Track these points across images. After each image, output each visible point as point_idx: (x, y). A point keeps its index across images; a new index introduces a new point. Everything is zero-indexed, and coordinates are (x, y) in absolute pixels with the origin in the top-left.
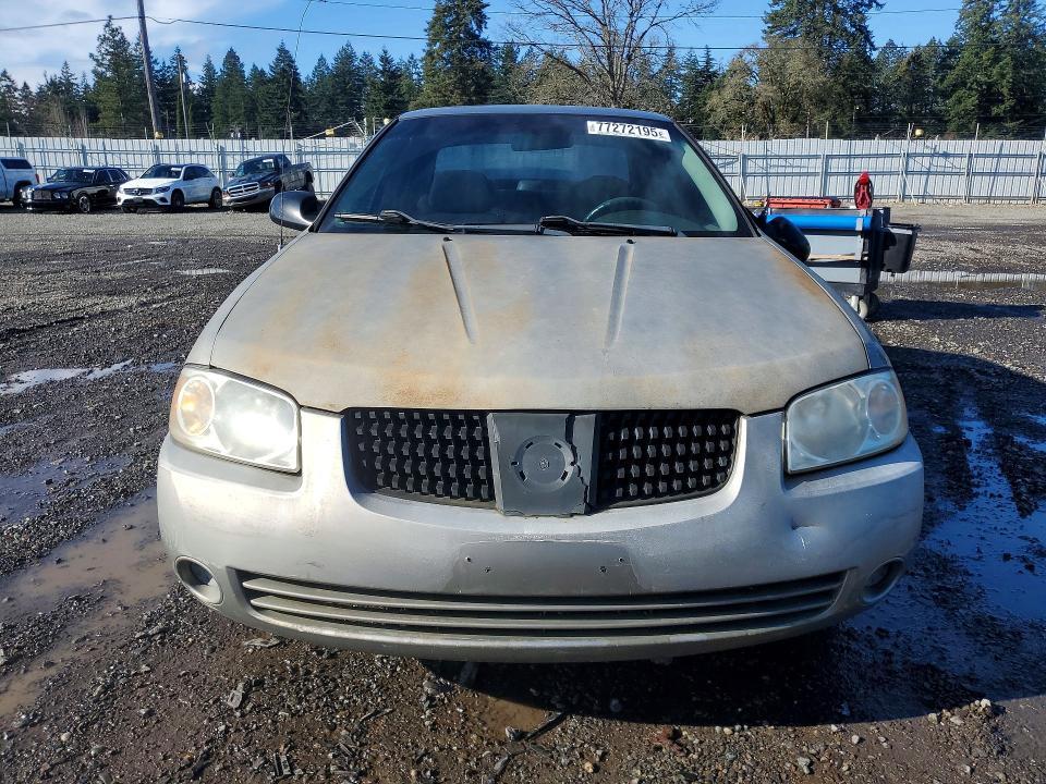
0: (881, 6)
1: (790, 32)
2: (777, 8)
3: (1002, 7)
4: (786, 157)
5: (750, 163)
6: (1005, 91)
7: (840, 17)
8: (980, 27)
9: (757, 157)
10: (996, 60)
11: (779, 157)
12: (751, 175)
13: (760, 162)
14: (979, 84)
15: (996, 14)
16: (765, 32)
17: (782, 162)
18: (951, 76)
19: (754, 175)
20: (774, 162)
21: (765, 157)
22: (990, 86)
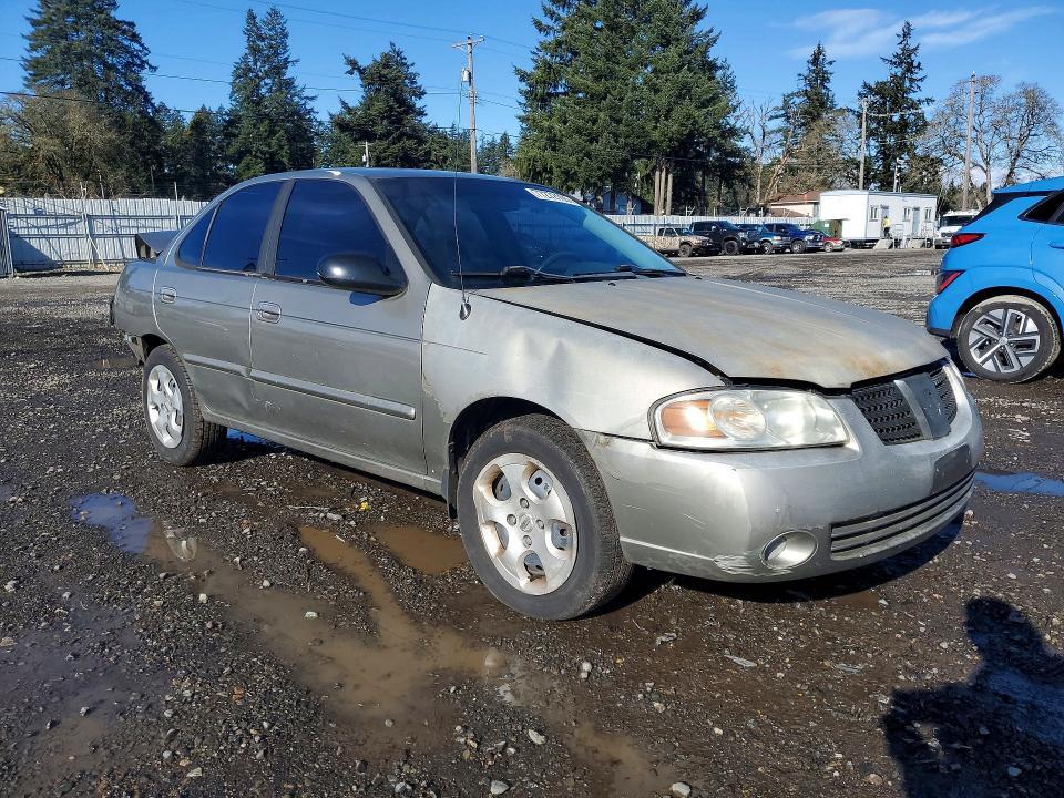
0: (155, 69)
1: (57, 82)
2: (35, 54)
3: (266, 84)
4: (137, 218)
5: (97, 224)
6: (285, 160)
7: (112, 74)
8: (253, 102)
9: (103, 217)
10: (272, 133)
11: (130, 218)
12: (99, 236)
13: (108, 222)
14: (263, 153)
15: (263, 90)
16: (26, 78)
17: (132, 222)
18: (236, 145)
19: (104, 236)
20: (124, 223)
21: (114, 218)
22: (273, 155)
